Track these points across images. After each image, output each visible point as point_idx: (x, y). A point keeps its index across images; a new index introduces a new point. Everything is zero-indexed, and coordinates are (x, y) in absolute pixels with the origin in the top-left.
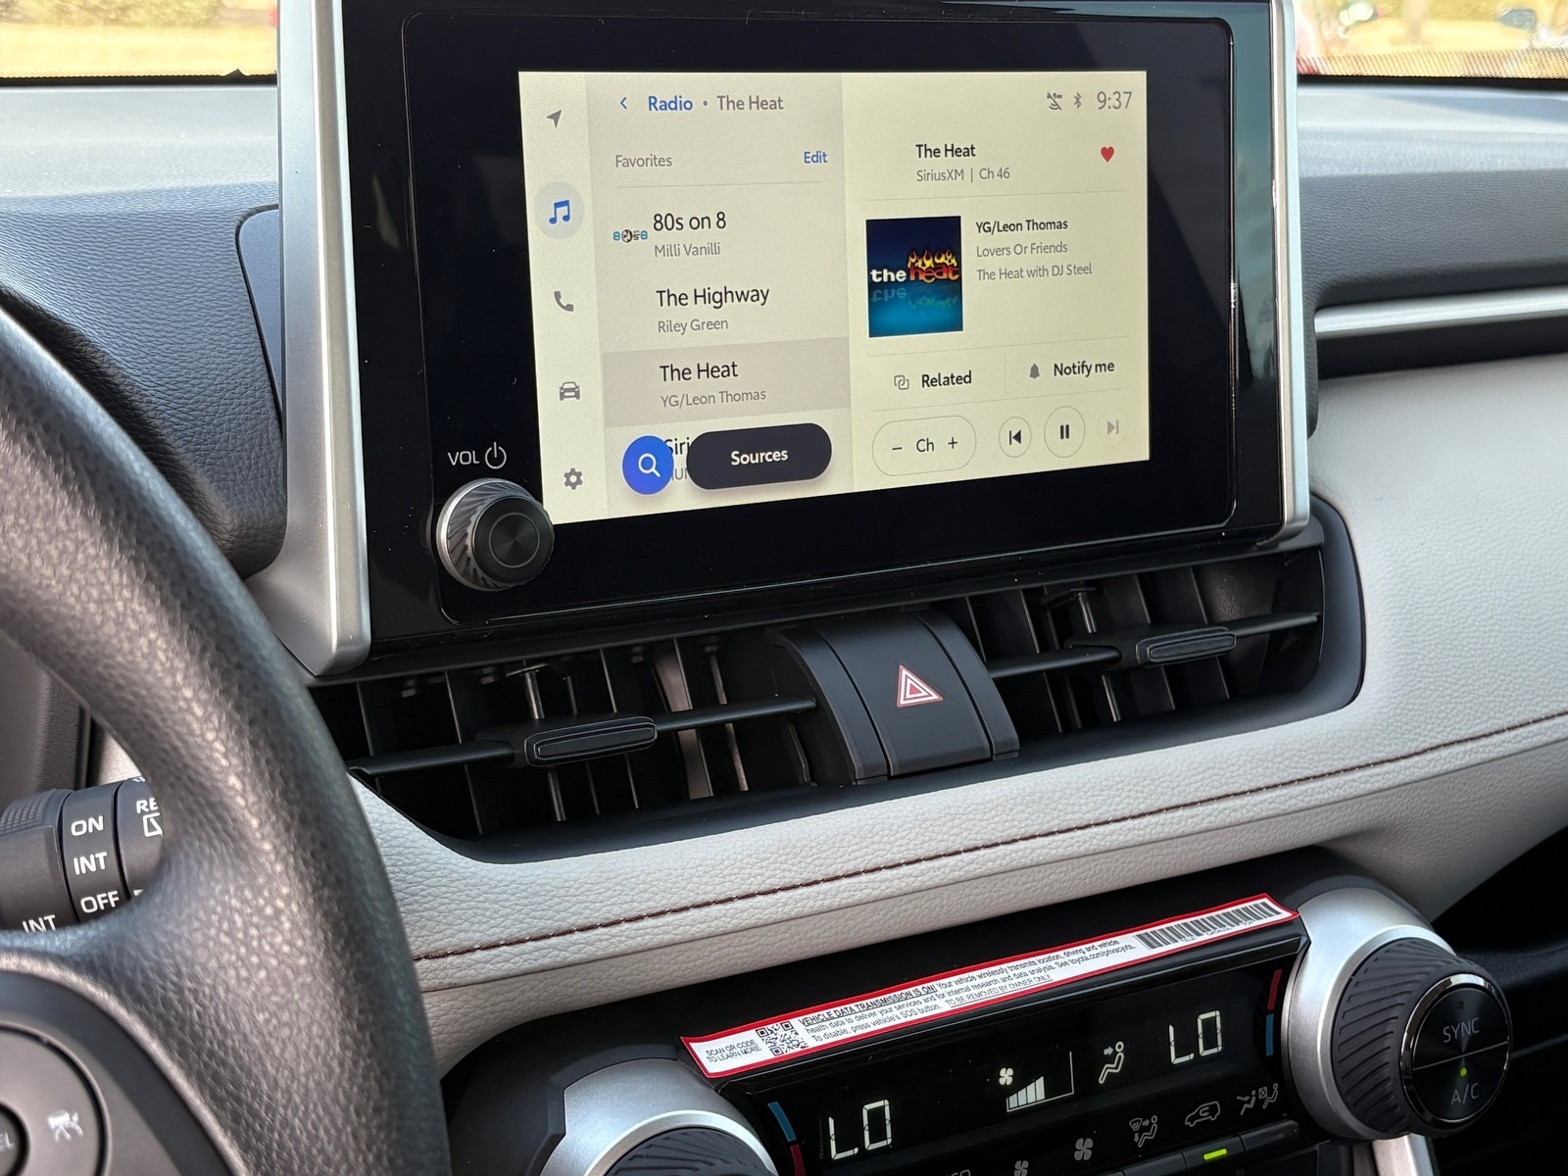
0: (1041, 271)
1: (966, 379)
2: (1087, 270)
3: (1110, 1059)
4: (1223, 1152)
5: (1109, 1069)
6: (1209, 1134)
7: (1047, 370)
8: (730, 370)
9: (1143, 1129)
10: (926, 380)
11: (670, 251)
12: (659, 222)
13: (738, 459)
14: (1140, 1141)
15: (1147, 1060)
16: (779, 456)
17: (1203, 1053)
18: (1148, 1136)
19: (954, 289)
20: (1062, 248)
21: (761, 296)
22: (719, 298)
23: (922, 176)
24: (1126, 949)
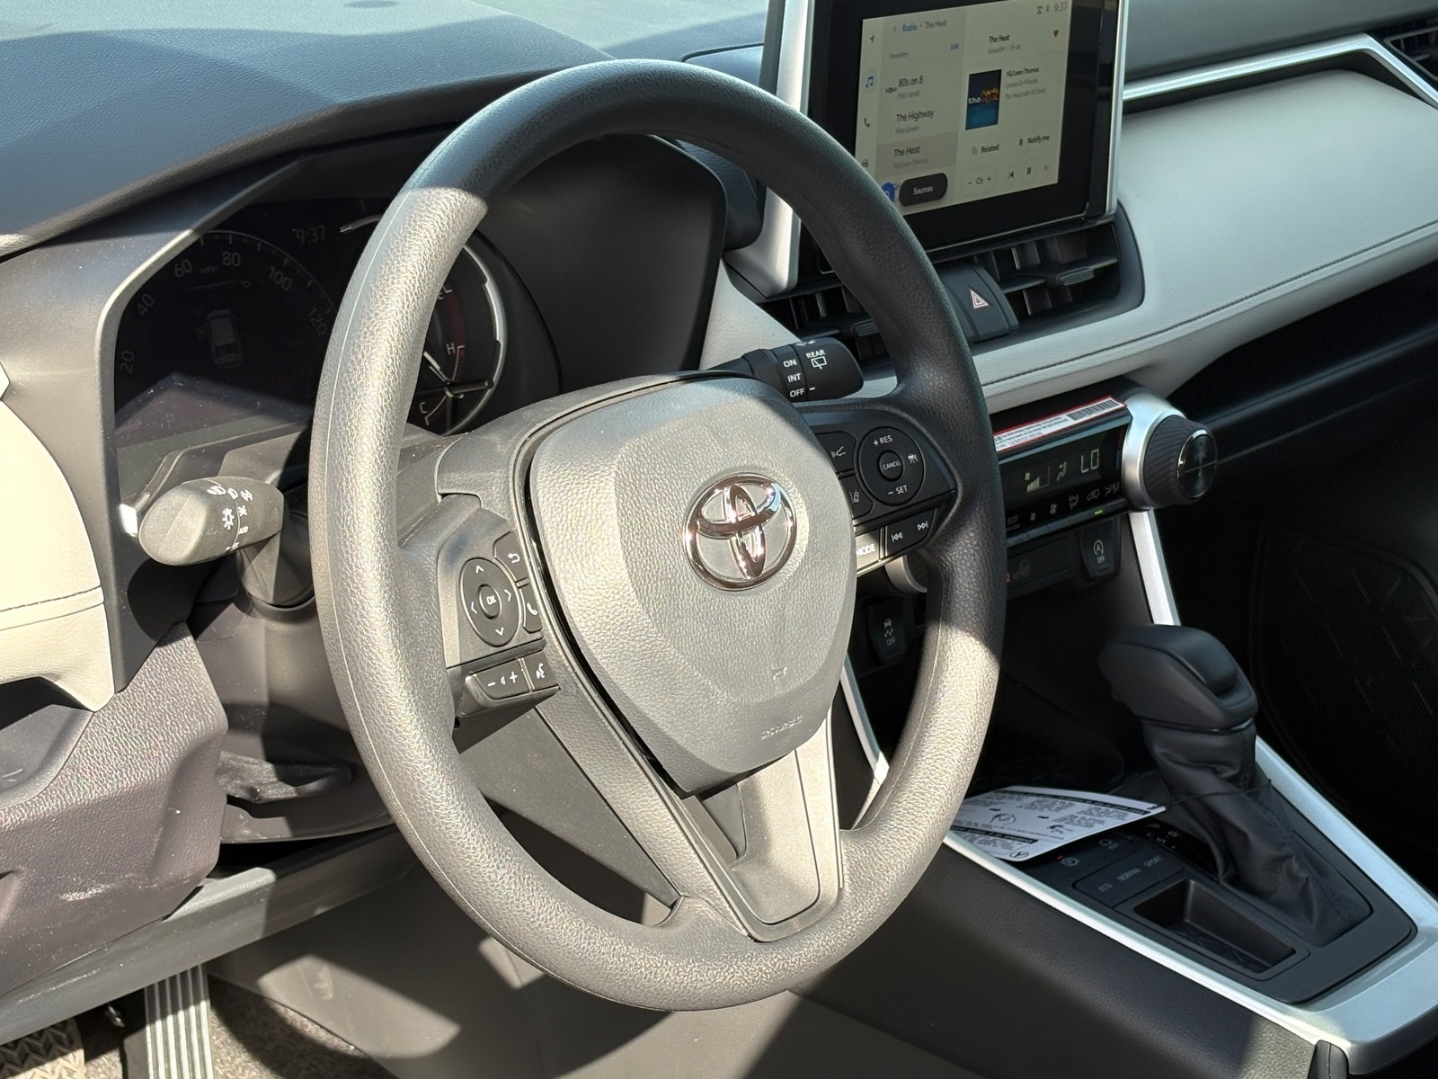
0: (1026, 94)
1: (996, 148)
2: (1043, 91)
3: (1061, 470)
4: (1101, 512)
5: (1062, 474)
6: (1095, 504)
7: (1025, 141)
8: (917, 150)
9: (1074, 501)
10: (984, 150)
11: (902, 96)
12: (902, 83)
13: (917, 191)
14: (1072, 506)
15: (1074, 471)
16: (930, 189)
17: (1093, 468)
18: (1075, 504)
19: (996, 105)
20: (1036, 81)
21: (930, 114)
22: (916, 116)
23: (991, 51)
24: (1064, 421)
